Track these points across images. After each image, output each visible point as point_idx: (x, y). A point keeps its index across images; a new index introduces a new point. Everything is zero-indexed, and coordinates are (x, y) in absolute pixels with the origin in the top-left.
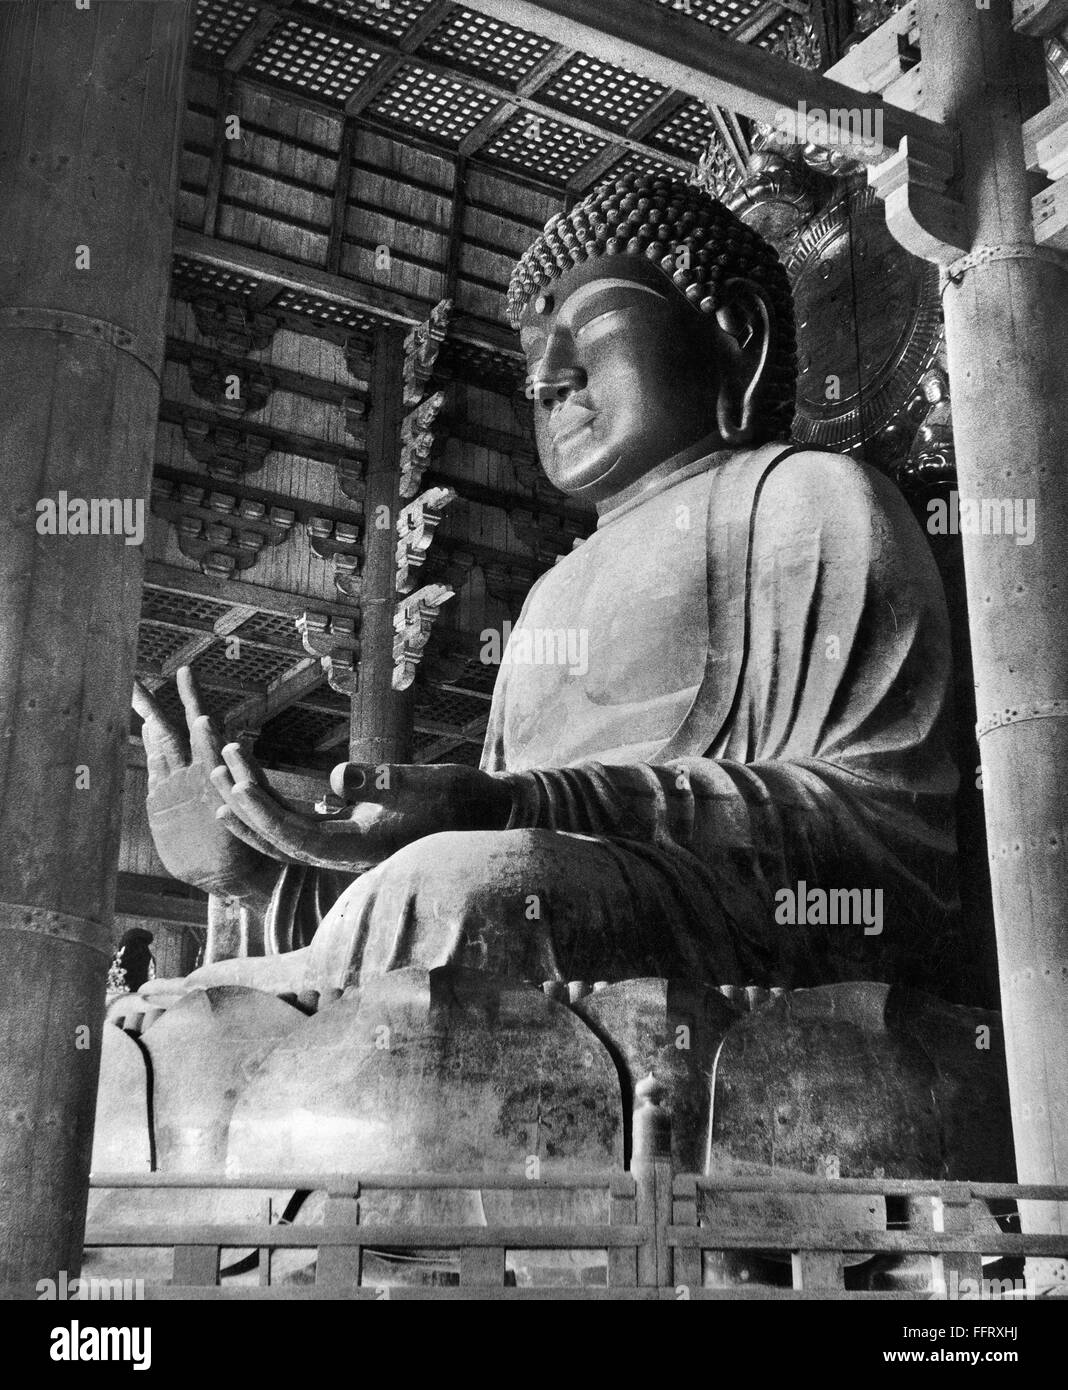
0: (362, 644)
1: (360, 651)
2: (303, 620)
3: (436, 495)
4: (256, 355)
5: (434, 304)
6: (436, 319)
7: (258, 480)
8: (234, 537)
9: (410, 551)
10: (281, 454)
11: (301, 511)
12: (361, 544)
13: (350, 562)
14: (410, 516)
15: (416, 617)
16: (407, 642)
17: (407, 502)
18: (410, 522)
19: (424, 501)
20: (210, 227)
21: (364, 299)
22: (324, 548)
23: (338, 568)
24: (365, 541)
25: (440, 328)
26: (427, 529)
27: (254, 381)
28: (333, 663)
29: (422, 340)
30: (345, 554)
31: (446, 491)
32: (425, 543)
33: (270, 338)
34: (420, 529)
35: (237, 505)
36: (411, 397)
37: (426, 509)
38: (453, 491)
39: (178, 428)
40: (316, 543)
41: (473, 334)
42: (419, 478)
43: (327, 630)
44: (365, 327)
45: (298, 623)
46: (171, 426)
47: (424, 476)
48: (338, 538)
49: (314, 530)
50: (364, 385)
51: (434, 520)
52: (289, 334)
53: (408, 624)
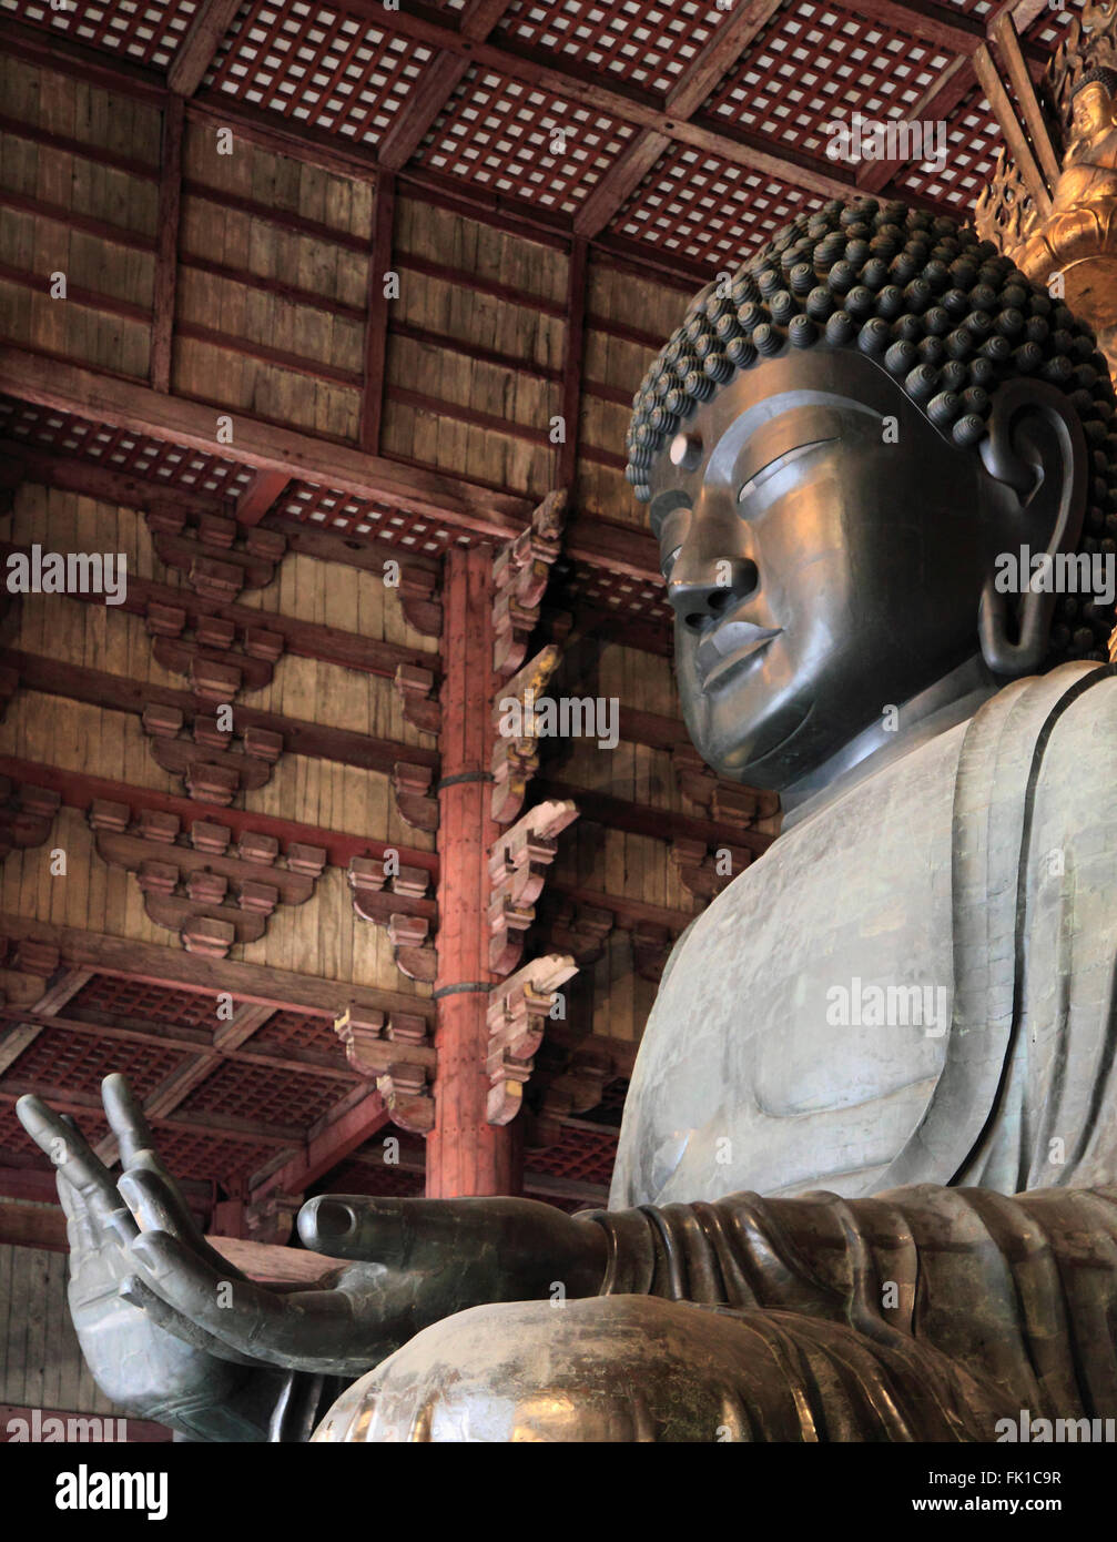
0: (440, 1057)
1: (437, 1065)
2: (345, 1020)
3: (549, 815)
4: (253, 599)
5: (537, 500)
6: (541, 525)
7: (266, 802)
8: (231, 893)
9: (509, 906)
10: (301, 758)
11: (336, 850)
12: (434, 899)
13: (416, 927)
14: (507, 851)
15: (521, 1008)
16: (507, 1049)
17: (503, 828)
18: (508, 860)
19: (529, 827)
20: (162, 377)
21: (423, 495)
22: (376, 906)
23: (398, 937)
24: (440, 895)
25: (550, 541)
26: (536, 868)
27: (251, 640)
28: (395, 1085)
29: (520, 564)
30: (410, 914)
31: (562, 807)
32: (532, 892)
33: (276, 567)
34: (524, 869)
35: (233, 841)
36: (507, 656)
37: (532, 838)
38: (572, 807)
39: (134, 719)
40: (361, 898)
41: (601, 550)
42: (520, 789)
43: (383, 1035)
44: (431, 546)
45: (338, 1025)
46: (120, 715)
47: (529, 785)
48: (396, 890)
49: (358, 879)
50: (430, 644)
51: (546, 855)
52: (306, 562)
53: (509, 1021)
